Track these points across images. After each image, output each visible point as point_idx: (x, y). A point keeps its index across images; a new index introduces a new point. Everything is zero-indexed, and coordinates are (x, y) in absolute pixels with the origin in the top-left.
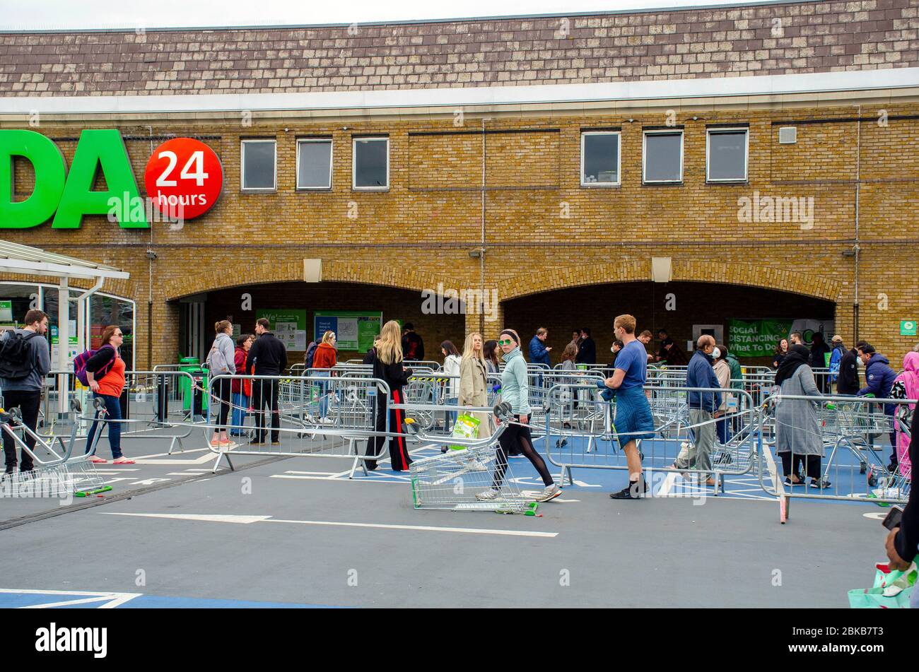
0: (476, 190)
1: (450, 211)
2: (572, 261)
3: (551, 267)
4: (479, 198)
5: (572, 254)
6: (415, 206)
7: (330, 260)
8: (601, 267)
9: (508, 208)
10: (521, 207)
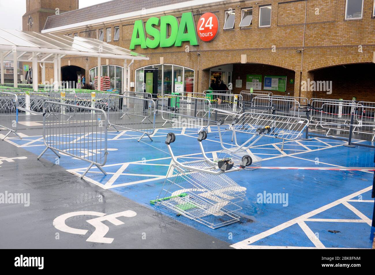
0: (302, 24)
1: (292, 34)
2: (338, 54)
3: (329, 57)
4: (303, 28)
5: (339, 51)
6: (279, 32)
7: (249, 55)
8: (350, 56)
9: (314, 31)
10: (319, 31)
